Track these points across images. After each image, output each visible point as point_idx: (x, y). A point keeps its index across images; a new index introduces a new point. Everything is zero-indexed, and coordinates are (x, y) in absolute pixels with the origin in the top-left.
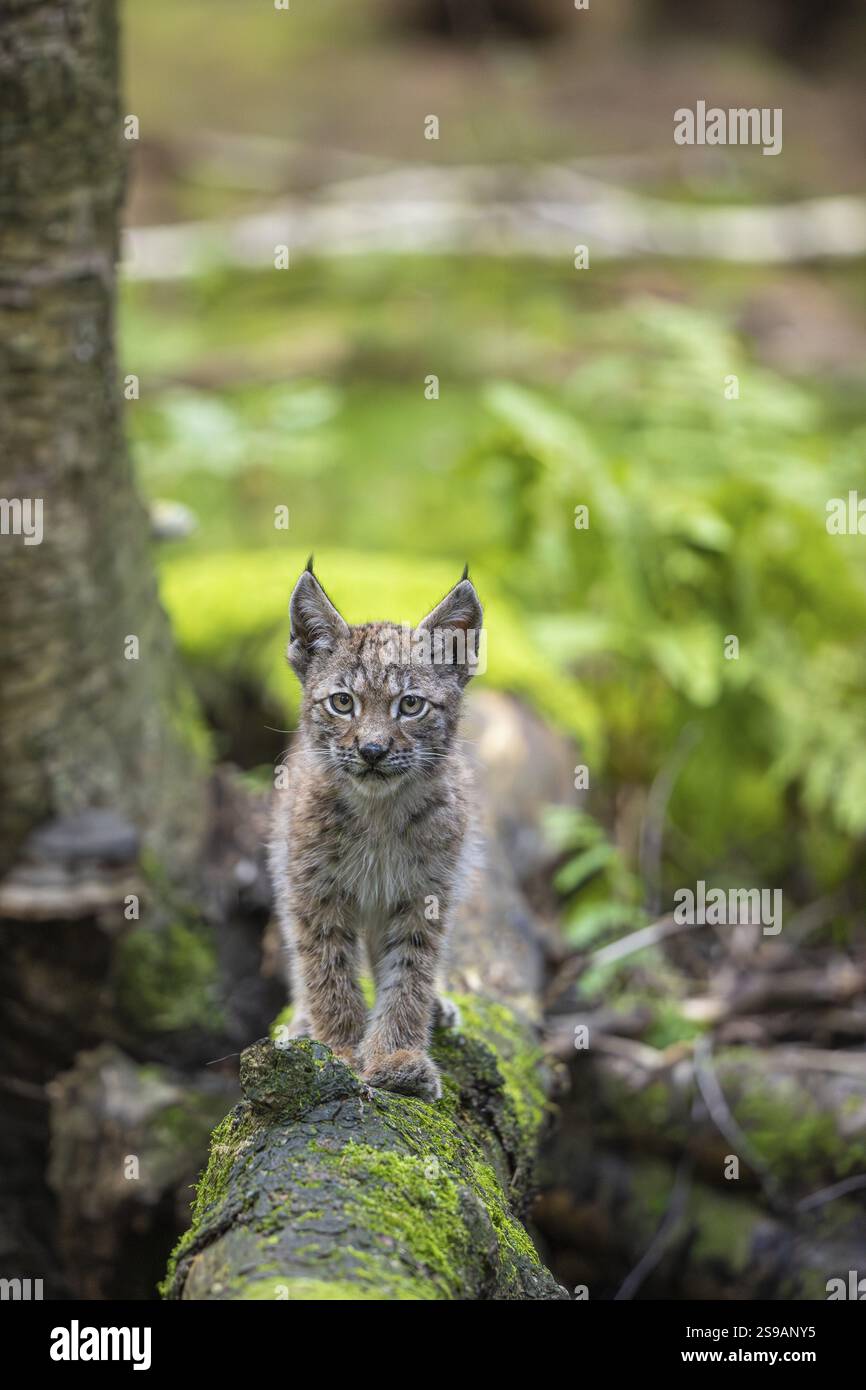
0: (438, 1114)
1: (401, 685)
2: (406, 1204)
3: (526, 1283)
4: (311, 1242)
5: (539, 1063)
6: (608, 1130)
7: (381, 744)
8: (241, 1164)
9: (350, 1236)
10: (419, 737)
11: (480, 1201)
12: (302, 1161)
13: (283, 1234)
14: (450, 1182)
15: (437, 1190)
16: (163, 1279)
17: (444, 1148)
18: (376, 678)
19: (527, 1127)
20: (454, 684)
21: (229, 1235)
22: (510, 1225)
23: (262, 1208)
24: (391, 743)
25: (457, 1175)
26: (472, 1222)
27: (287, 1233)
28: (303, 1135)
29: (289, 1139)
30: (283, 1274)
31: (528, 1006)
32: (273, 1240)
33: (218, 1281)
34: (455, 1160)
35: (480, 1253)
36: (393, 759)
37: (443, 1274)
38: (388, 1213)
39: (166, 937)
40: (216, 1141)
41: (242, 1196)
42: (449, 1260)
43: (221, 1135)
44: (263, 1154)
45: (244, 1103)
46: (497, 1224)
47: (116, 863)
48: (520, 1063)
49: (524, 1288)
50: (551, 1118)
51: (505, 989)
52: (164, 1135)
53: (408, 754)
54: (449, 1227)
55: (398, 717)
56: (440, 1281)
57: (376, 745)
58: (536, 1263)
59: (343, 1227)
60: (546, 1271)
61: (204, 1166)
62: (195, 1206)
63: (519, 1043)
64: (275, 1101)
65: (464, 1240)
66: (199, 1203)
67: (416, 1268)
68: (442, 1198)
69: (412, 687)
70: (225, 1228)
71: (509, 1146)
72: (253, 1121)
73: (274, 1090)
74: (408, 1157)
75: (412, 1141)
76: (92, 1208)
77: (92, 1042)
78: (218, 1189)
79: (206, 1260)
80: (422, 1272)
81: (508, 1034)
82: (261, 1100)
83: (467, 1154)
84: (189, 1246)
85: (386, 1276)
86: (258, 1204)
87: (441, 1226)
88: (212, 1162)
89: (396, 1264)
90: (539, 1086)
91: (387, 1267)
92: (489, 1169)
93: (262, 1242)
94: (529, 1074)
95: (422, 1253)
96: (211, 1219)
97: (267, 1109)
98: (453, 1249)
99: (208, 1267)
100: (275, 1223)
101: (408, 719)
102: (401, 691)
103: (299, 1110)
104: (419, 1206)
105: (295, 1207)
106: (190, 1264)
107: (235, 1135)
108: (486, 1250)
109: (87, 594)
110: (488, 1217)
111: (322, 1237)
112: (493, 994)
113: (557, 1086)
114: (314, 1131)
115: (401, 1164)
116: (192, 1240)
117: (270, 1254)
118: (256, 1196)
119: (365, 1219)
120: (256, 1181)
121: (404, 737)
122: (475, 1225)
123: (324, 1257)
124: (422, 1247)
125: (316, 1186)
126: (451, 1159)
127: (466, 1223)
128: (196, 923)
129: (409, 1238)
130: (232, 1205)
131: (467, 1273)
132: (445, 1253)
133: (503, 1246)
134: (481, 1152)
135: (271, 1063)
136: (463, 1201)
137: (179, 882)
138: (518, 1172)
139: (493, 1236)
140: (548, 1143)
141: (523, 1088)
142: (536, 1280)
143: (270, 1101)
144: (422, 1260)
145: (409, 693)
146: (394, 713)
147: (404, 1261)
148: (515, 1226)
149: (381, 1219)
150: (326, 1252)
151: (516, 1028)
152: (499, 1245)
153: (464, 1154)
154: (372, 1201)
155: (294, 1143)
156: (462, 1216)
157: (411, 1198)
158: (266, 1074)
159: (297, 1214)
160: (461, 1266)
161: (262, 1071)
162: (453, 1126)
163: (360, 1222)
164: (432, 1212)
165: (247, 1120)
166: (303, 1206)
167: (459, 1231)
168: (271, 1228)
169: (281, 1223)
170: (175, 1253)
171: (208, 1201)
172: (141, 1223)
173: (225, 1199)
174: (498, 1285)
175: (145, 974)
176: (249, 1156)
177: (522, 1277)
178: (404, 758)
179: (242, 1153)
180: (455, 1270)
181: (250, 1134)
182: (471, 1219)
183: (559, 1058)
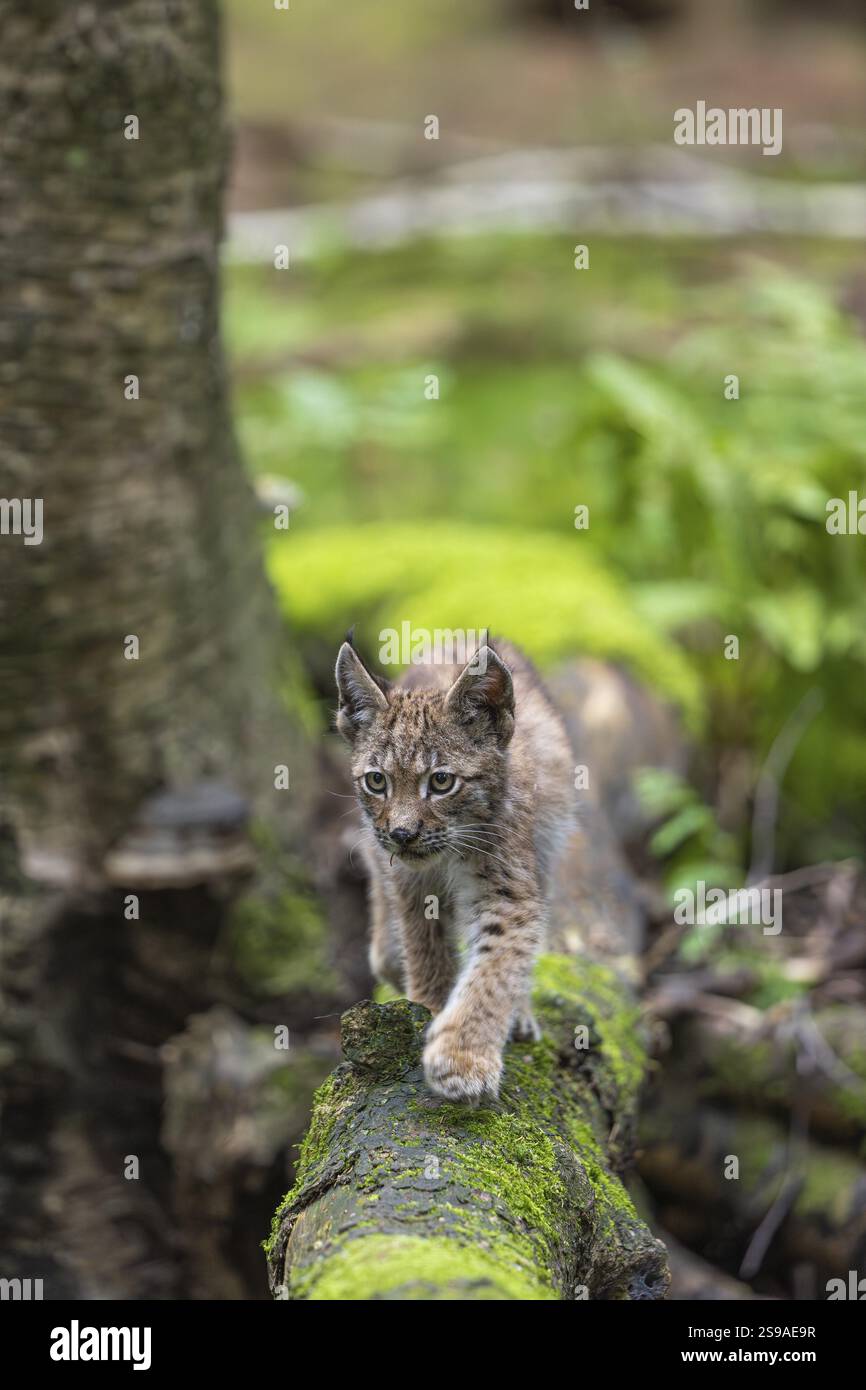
0: (536, 1073)
1: (427, 762)
2: (504, 1163)
3: (623, 1236)
4: (410, 1199)
5: (638, 1022)
6: (710, 1086)
7: (409, 828)
8: (343, 1123)
9: (448, 1192)
10: (451, 814)
11: (577, 1158)
12: (402, 1120)
13: (383, 1190)
14: (547, 1139)
15: (533, 1147)
16: (267, 1237)
17: (542, 1106)
18: (403, 756)
19: (626, 1085)
20: (494, 749)
21: (332, 1194)
22: (607, 1181)
23: (363, 1166)
24: (421, 824)
25: (554, 1132)
26: (568, 1178)
27: (387, 1190)
28: (403, 1094)
29: (389, 1099)
30: (381, 1231)
31: (628, 967)
32: (374, 1197)
33: (321, 1238)
34: (554, 1117)
35: (577, 1208)
36: (424, 841)
37: (540, 1229)
38: (486, 1170)
39: (276, 904)
40: (318, 1101)
41: (343, 1154)
42: (546, 1215)
43: (323, 1096)
44: (364, 1113)
45: (346, 1064)
46: (595, 1180)
47: (227, 830)
48: (620, 1022)
49: (622, 1241)
50: (651, 1076)
51: (606, 951)
52: (276, 1096)
53: (441, 833)
54: (547, 1183)
55: (429, 796)
56: (538, 1236)
57: (404, 830)
58: (633, 1216)
59: (442, 1184)
60: (643, 1225)
61: (308, 1126)
62: (299, 1165)
63: (618, 1002)
64: (375, 1063)
65: (561, 1196)
66: (303, 1163)
67: (514, 1224)
68: (539, 1154)
69: (439, 764)
70: (326, 1187)
71: (607, 1103)
72: (354, 1081)
73: (374, 1051)
74: (505, 1115)
75: (510, 1099)
76: (207, 1169)
77: (204, 1006)
78: (321, 1149)
79: (308, 1218)
80: (519, 1227)
81: (607, 994)
82: (362, 1061)
83: (565, 1111)
84: (291, 1204)
85: (485, 1232)
86: (359, 1162)
87: (538, 1182)
88: (315, 1121)
89: (494, 1219)
90: (639, 1044)
91: (484, 1223)
92: (587, 1126)
93: (362, 1200)
94: (628, 1032)
95: (520, 1208)
96: (313, 1178)
97: (367, 1069)
98: (550, 1204)
99: (312, 1225)
100: (376, 1182)
101: (440, 797)
102: (428, 769)
103: (398, 1070)
104: (516, 1163)
105: (395, 1165)
106: (293, 1222)
107: (337, 1095)
108: (582, 1206)
109: (195, 568)
110: (585, 1173)
111: (421, 1194)
112: (592, 955)
113: (657, 1044)
114: (414, 1091)
115: (500, 1122)
116: (295, 1199)
117: (369, 1212)
118: (357, 1155)
119: (464, 1177)
120: (357, 1141)
121: (435, 818)
122: (571, 1181)
123: (424, 1213)
124: (520, 1203)
125: (416, 1144)
126: (549, 1117)
127: (562, 1179)
128: (305, 888)
129: (506, 1194)
130: (334, 1164)
131: (564, 1227)
132: (542, 1208)
133: (601, 1201)
134: (579, 1110)
135: (371, 1025)
136: (560, 1158)
137: (290, 848)
138: (617, 1128)
139: (589, 1190)
140: (648, 1098)
141: (622, 1046)
142: (633, 1234)
143: (370, 1062)
144: (518, 1215)
145: (436, 770)
146: (423, 794)
147: (501, 1216)
148: (612, 1182)
149: (479, 1175)
150: (425, 1209)
151: (616, 987)
152: (596, 1200)
153: (561, 1112)
154: (470, 1159)
155: (396, 1102)
156: (559, 1172)
157: (508, 1156)
158: (366, 1035)
159: (397, 1171)
160: (558, 1222)
161: (362, 1033)
162: (550, 1084)
163: (458, 1179)
164: (530, 1169)
165: (348, 1081)
166: (403, 1165)
167: (556, 1187)
168: (372, 1185)
169: (381, 1181)
170: (279, 1211)
171: (311, 1160)
172: (254, 1183)
173: (327, 1158)
174: (595, 1239)
175: (255, 940)
176: (350, 1115)
177: (619, 1231)
178: (437, 837)
179: (345, 1112)
180: (552, 1224)
181: (351, 1094)
182: (568, 1175)
183: (659, 1017)
